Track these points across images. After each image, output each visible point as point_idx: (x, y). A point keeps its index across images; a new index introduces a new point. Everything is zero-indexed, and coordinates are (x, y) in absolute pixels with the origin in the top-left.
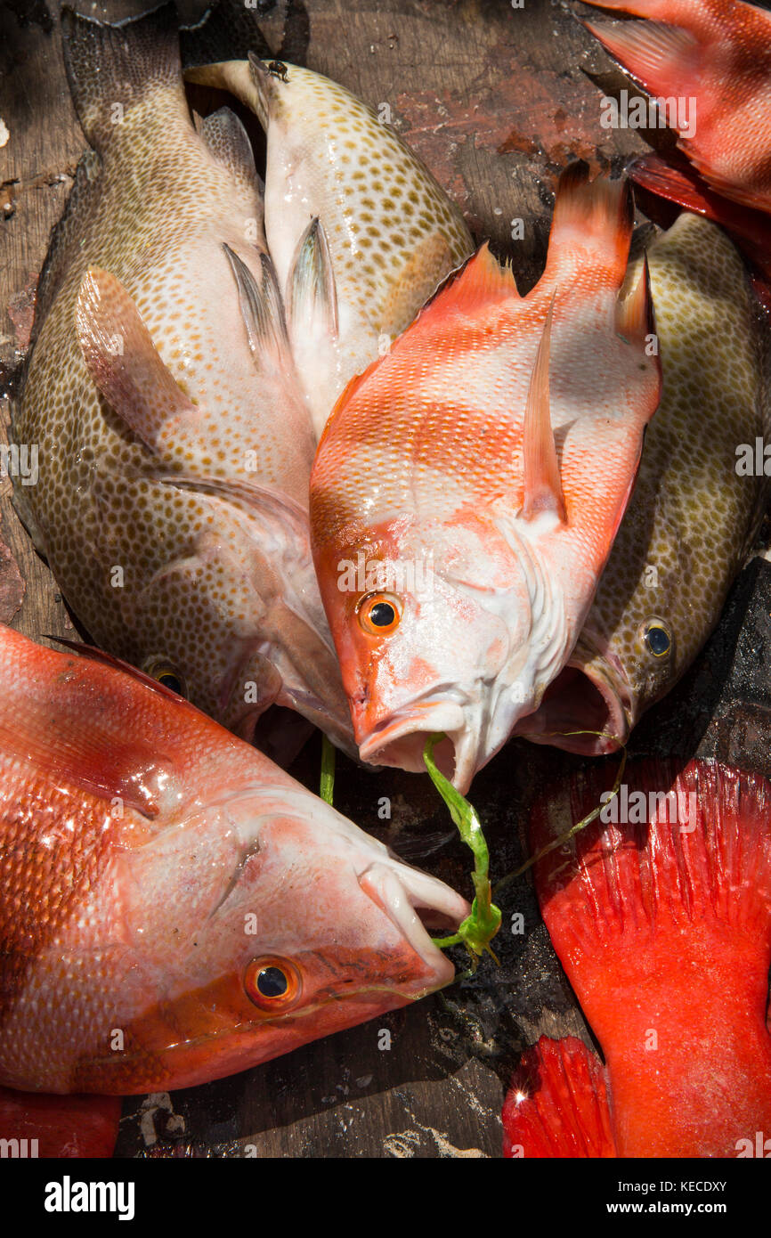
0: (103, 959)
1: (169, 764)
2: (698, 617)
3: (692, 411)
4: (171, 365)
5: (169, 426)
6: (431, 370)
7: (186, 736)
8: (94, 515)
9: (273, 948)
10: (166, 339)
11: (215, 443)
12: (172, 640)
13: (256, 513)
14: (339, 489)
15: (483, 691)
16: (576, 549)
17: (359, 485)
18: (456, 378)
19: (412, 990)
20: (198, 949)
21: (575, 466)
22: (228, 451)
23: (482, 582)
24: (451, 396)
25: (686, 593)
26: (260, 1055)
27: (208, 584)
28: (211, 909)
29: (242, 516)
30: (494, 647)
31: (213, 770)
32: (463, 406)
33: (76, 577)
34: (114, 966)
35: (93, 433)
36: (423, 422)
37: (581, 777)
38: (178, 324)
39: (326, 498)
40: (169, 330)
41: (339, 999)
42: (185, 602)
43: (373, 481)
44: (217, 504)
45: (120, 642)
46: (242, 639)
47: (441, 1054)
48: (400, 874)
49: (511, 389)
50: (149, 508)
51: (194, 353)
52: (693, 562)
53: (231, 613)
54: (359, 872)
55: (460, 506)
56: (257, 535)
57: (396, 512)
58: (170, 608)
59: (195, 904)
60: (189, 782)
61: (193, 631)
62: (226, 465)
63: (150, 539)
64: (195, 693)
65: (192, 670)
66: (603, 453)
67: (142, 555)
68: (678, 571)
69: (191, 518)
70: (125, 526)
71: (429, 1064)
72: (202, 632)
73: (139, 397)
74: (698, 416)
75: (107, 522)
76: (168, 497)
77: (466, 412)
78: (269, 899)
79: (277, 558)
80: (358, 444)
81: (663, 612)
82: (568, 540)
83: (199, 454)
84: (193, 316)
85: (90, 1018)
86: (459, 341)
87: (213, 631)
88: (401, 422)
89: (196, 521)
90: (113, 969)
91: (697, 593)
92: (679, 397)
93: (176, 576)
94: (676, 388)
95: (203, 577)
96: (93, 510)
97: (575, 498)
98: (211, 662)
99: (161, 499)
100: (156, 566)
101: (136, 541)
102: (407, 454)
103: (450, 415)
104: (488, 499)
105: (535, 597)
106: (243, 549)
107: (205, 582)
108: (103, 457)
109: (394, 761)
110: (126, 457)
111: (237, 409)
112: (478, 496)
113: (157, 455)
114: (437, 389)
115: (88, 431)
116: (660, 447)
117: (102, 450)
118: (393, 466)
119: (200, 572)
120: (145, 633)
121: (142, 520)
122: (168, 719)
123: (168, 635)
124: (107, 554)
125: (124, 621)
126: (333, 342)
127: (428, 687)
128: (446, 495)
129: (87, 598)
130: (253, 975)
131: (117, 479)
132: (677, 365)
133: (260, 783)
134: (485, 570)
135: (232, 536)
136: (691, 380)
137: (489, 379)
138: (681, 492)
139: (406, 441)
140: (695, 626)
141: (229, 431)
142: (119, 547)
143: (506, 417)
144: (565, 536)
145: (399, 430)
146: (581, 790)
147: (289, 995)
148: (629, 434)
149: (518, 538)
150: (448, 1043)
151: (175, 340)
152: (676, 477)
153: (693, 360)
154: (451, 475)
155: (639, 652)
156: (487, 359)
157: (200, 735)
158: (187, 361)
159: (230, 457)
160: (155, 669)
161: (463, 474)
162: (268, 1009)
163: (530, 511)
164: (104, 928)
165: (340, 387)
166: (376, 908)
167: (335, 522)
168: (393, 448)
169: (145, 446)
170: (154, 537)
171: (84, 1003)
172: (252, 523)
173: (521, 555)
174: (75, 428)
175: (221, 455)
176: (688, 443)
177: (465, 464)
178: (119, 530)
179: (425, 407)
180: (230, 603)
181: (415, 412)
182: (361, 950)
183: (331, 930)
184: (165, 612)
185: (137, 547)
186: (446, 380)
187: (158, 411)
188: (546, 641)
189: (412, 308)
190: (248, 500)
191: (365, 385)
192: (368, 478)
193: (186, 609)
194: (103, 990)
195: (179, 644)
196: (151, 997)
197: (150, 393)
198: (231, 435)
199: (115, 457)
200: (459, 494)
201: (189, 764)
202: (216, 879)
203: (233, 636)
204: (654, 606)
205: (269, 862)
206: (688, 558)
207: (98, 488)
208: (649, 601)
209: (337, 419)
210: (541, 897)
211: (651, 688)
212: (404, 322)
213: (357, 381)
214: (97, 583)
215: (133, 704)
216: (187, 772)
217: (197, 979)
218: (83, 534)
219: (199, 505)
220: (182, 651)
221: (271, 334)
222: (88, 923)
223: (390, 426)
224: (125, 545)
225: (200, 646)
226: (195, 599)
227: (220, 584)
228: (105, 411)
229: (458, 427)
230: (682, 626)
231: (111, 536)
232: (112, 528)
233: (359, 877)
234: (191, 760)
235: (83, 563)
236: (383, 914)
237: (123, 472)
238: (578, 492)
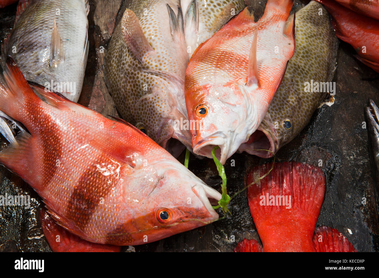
0: (116, 206)
1: (140, 152)
2: (302, 119)
3: (306, 58)
4: (148, 38)
5: (146, 55)
6: (224, 42)
7: (145, 145)
8: (124, 81)
9: (166, 206)
10: (147, 30)
11: (159, 61)
12: (144, 118)
13: (170, 82)
14: (193, 75)
15: (230, 134)
16: (262, 95)
17: (199, 74)
18: (231, 44)
19: (205, 221)
20: (144, 205)
21: (264, 71)
22: (163, 63)
23: (232, 103)
24: (229, 49)
25: (298, 112)
26: (160, 237)
27: (155, 102)
28: (148, 194)
29: (166, 82)
30: (235, 122)
31: (152, 155)
32: (232, 52)
33: (119, 100)
34: (119, 208)
35: (125, 57)
36: (219, 56)
37: (264, 165)
38: (151, 26)
39: (189, 77)
40: (148, 28)
41: (184, 222)
42: (148, 107)
43: (204, 73)
44: (159, 79)
45: (130, 118)
46: (164, 118)
47: (215, 242)
48: (205, 188)
49: (247, 48)
50: (139, 79)
51: (155, 34)
52: (302, 103)
53: (161, 110)
54: (192, 186)
55: (228, 81)
56: (170, 88)
57: (209, 82)
58: (144, 109)
59: (144, 192)
60: (145, 158)
61: (150, 115)
62: (162, 67)
63: (139, 88)
64: (150, 134)
65: (149, 127)
66: (274, 68)
67: (137, 93)
68: (296, 105)
69: (151, 82)
70: (132, 84)
71: (211, 244)
72: (152, 116)
73: (138, 47)
74: (308, 60)
75: (128, 83)
76: (145, 76)
77: (233, 54)
78: (165, 192)
79: (175, 95)
80: (200, 62)
81: (290, 117)
82: (260, 92)
83: (154, 64)
84: (155, 24)
85: (112, 222)
86: (234, 34)
87: (155, 115)
88: (213, 56)
89: (152, 83)
90: (119, 209)
91: (302, 112)
92: (302, 54)
93: (146, 99)
94: (301, 52)
95: (153, 100)
96: (124, 80)
97: (263, 81)
98: (155, 125)
99: (143, 77)
100: (141, 96)
101: (135, 89)
102: (214, 65)
103: (228, 55)
104: (237, 79)
105: (249, 108)
106: (165, 92)
107: (154, 101)
108: (128, 64)
109: (204, 154)
110: (133, 64)
111: (166, 51)
112: (234, 78)
113: (142, 64)
114: (224, 47)
115: (124, 57)
116: (294, 69)
117: (127, 62)
118: (209, 69)
119: (153, 98)
120: (137, 116)
121: (137, 83)
122: (141, 140)
123: (143, 117)
124: (127, 93)
125: (131, 113)
126: (196, 33)
127: (214, 132)
128: (225, 78)
129: (121, 106)
130: (159, 214)
131: (131, 71)
132: (302, 45)
133: (165, 159)
134: (234, 99)
135: (162, 88)
136: (307, 50)
137: (241, 45)
138: (300, 82)
139: (214, 62)
140: (301, 122)
141: (163, 57)
142: (130, 91)
143: (244, 56)
144: (259, 91)
145: (212, 58)
146: (264, 169)
147: (169, 219)
148: (282, 63)
149: (245, 91)
150: (217, 239)
151: (150, 31)
152: (298, 77)
153: (308, 44)
154: (226, 72)
155: (281, 128)
156: (241, 39)
157: (149, 145)
158: (153, 37)
159: (163, 65)
160: (139, 126)
161: (230, 72)
162: (163, 223)
163: (249, 83)
164: (117, 197)
165: (197, 46)
166: (196, 196)
167: (191, 84)
168: (210, 64)
169: (139, 61)
170: (140, 88)
171: (110, 218)
172: (168, 84)
173: (245, 96)
174: (121, 56)
175: (161, 64)
176: (304, 68)
177: (231, 69)
178: (131, 86)
179: (221, 52)
180: (161, 107)
181: (218, 54)
182: (191, 208)
183: (183, 202)
184: (142, 110)
185: (135, 91)
186: (228, 45)
187: (143, 51)
188: (251, 121)
189: (221, 24)
190: (168, 78)
191: (204, 45)
192: (202, 72)
193: (148, 109)
194: (116, 215)
195: (146, 119)
196: (129, 217)
197: (141, 46)
198: (164, 59)
199: (130, 64)
200: (229, 78)
201: (145, 153)
202: (151, 185)
203: (161, 117)
204: (288, 115)
205: (166, 181)
206: (300, 102)
207: (126, 73)
208: (286, 113)
209: (195, 55)
210: (249, 199)
211: (284, 138)
212: (218, 28)
213: (202, 44)
214: (124, 101)
215: (131, 135)
216: (144, 155)
217: (143, 213)
218: (121, 87)
219: (153, 79)
220: (147, 121)
221: (179, 31)
222: (113, 196)
223: (210, 57)
224: (132, 90)
225: (152, 120)
226: (151, 106)
227: (158, 102)
228: (129, 51)
229: (230, 58)
230: (296, 121)
231: (128, 87)
232: (129, 85)
233: (192, 188)
234: (146, 151)
235: (121, 95)
236: (198, 198)
237: (133, 68)
238: (265, 79)
